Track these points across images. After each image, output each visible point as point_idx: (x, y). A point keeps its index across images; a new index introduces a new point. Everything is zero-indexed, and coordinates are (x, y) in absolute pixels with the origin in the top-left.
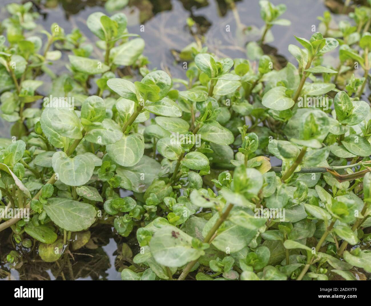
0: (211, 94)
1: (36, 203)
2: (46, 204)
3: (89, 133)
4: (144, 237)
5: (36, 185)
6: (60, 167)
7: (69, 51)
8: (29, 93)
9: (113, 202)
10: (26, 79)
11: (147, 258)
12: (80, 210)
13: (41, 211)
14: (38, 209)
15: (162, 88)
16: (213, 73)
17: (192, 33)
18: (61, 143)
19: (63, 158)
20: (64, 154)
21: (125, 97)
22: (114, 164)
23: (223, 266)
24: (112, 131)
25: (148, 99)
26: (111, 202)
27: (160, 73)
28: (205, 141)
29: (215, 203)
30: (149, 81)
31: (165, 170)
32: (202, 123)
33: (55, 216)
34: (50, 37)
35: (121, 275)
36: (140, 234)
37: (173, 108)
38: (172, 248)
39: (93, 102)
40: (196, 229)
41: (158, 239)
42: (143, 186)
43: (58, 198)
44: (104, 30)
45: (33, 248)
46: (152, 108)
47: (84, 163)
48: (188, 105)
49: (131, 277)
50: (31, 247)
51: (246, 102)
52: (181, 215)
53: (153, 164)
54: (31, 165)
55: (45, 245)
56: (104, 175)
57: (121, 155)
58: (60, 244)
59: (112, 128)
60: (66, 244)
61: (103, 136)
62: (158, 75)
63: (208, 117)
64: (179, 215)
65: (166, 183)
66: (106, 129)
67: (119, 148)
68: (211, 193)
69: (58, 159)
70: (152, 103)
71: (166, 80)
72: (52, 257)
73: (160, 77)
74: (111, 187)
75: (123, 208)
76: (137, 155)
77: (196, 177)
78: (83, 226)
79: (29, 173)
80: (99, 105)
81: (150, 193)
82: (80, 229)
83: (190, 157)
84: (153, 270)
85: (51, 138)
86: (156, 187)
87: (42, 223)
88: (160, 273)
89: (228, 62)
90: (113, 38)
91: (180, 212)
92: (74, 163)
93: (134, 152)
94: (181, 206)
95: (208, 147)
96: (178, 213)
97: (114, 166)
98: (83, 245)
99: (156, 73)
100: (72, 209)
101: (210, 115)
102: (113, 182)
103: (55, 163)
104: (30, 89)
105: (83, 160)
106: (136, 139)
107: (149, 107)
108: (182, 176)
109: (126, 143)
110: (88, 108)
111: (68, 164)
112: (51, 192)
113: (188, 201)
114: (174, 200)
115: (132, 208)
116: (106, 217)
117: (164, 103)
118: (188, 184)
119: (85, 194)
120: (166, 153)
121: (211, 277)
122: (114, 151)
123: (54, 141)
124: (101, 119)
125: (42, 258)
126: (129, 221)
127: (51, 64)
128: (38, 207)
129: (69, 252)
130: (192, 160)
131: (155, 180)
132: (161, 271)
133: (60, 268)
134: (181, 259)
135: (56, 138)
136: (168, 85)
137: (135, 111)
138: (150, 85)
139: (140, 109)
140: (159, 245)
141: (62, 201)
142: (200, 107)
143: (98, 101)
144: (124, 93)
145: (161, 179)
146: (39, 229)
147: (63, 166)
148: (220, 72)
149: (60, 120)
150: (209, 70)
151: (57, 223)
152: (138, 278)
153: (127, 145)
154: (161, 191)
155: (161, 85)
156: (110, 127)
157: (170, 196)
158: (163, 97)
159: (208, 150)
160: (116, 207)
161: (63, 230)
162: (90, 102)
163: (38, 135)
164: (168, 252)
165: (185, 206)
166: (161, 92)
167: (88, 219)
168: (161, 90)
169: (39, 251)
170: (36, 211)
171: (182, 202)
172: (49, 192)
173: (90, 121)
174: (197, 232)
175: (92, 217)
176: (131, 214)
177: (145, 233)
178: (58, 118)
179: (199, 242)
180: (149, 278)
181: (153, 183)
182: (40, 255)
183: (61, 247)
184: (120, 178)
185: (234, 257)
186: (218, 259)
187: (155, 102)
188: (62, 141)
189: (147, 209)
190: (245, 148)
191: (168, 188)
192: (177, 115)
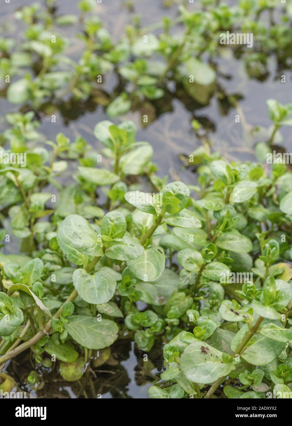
0: (227, 202)
1: (57, 323)
2: (67, 323)
3: (110, 249)
4: (171, 353)
5: (54, 303)
6: (81, 285)
7: (73, 160)
8: (40, 208)
9: (134, 317)
10: (33, 192)
11: (176, 374)
12: (101, 327)
13: (62, 330)
14: (59, 328)
15: (180, 199)
16: (229, 180)
17: (198, 136)
18: (81, 260)
19: (84, 276)
20: (84, 271)
21: (144, 210)
22: (134, 278)
23: (253, 379)
24: (133, 246)
25: (167, 211)
26: (132, 317)
27: (178, 185)
28: (223, 250)
29: (244, 316)
30: (168, 193)
31: (184, 281)
32: (221, 232)
33: (76, 334)
34: (56, 148)
35: (148, 393)
36: (167, 350)
37: (192, 219)
38: (203, 364)
39: (113, 218)
40: (222, 342)
41: (188, 355)
42: (163, 298)
43: (77, 316)
44: (112, 139)
45: (54, 367)
46: (171, 221)
47: (106, 280)
48: (203, 213)
49: (159, 394)
50: (52, 367)
51: (261, 207)
52: (207, 329)
53: (170, 275)
54: (47, 282)
55: (66, 364)
56: (124, 290)
57: (142, 270)
58: (82, 362)
59: (133, 244)
60: (87, 362)
61: (125, 252)
62: (176, 187)
63: (227, 225)
64: (205, 328)
65: (187, 295)
66: (127, 245)
67: (140, 263)
68: (236, 305)
69: (79, 277)
70: (171, 215)
71: (185, 191)
72: (74, 376)
73: (178, 188)
74: (131, 302)
75: (144, 323)
76: (158, 269)
77: (217, 288)
78: (105, 343)
79: (45, 290)
80: (118, 221)
81: (171, 306)
82: (102, 346)
83: (211, 268)
84: (181, 386)
85: (70, 255)
86: (177, 299)
87: (63, 342)
88: (188, 388)
89: (244, 169)
90: (122, 147)
91: (205, 325)
92: (95, 280)
93: (155, 266)
94: (205, 319)
95: (227, 256)
96: (204, 326)
97: (134, 281)
98: (103, 362)
99: (174, 185)
100: (93, 326)
101: (229, 224)
102: (133, 297)
103: (76, 281)
104: (40, 203)
105: (104, 277)
106: (156, 252)
107: (168, 219)
108: (203, 287)
109: (146, 256)
110: (108, 224)
111: (89, 281)
112: (72, 310)
113: (211, 313)
114: (197, 313)
115: (154, 322)
116: (126, 332)
117: (184, 215)
118: (209, 295)
119: (106, 310)
120: (187, 265)
121: (239, 390)
122: (135, 266)
123: (73, 258)
124: (121, 234)
125: (64, 377)
126: (151, 335)
127: (58, 175)
128: (58, 326)
129: (91, 370)
130: (213, 271)
131: (174, 292)
132: (189, 387)
133: (82, 386)
134: (213, 375)
135: (75, 255)
136: (187, 197)
137: (153, 224)
138: (169, 198)
139: (158, 222)
140: (190, 362)
141: (81, 319)
142: (218, 216)
143: (118, 217)
144: (144, 207)
145: (181, 290)
146: (59, 348)
147: (84, 283)
148: (236, 179)
149: (80, 238)
150: (224, 177)
151: (78, 341)
152: (166, 394)
153: (148, 259)
154: (182, 303)
155: (179, 196)
156: (130, 242)
157: (192, 308)
158: (182, 209)
159: (229, 259)
160: (138, 322)
161: (84, 348)
162: (109, 218)
163: (54, 252)
164: (198, 368)
165: (209, 318)
166: (180, 204)
167: (110, 335)
168: (179, 202)
169: (60, 370)
170: (57, 330)
171: (205, 314)
172: (69, 310)
173: (111, 237)
174: (223, 345)
175: (113, 333)
176: (153, 328)
177: (172, 349)
178: (78, 236)
179: (230, 357)
180: (178, 394)
181: (173, 295)
182: (61, 374)
183: (82, 365)
184: (140, 292)
185: (263, 369)
186: (246, 372)
187: (174, 214)
188: (82, 258)
189: (169, 323)
190: (265, 256)
191: (189, 300)
192: (197, 226)
